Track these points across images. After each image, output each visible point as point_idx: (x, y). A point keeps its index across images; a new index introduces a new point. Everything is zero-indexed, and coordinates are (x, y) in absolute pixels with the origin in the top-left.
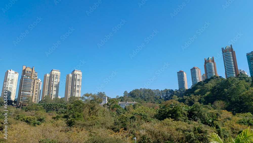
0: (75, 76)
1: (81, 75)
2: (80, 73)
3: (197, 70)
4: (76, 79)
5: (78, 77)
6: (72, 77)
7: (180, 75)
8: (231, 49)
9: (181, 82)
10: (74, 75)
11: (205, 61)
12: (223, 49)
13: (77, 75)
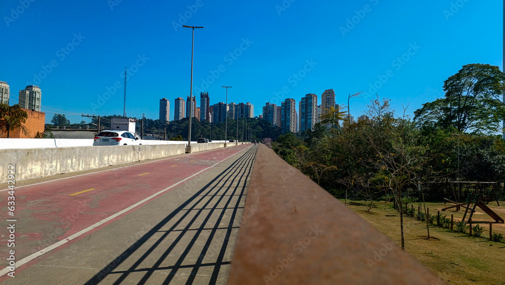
0: (34, 94)
1: (41, 93)
2: (39, 90)
3: (181, 102)
4: (35, 98)
5: (38, 96)
6: (30, 94)
7: (163, 103)
8: (207, 96)
9: (163, 112)
10: (32, 93)
11: (188, 98)
12: (201, 93)
13: (37, 93)
